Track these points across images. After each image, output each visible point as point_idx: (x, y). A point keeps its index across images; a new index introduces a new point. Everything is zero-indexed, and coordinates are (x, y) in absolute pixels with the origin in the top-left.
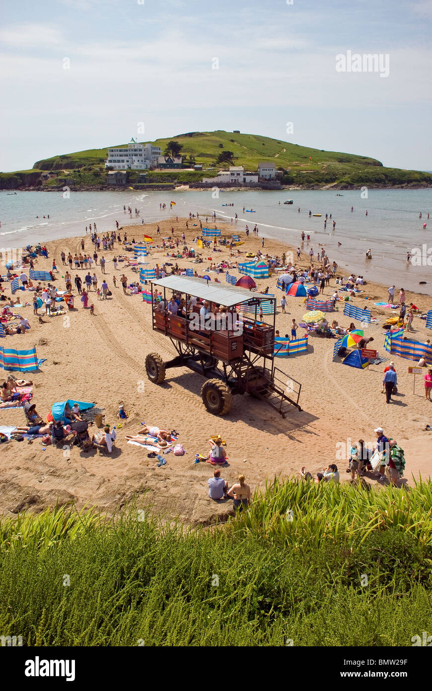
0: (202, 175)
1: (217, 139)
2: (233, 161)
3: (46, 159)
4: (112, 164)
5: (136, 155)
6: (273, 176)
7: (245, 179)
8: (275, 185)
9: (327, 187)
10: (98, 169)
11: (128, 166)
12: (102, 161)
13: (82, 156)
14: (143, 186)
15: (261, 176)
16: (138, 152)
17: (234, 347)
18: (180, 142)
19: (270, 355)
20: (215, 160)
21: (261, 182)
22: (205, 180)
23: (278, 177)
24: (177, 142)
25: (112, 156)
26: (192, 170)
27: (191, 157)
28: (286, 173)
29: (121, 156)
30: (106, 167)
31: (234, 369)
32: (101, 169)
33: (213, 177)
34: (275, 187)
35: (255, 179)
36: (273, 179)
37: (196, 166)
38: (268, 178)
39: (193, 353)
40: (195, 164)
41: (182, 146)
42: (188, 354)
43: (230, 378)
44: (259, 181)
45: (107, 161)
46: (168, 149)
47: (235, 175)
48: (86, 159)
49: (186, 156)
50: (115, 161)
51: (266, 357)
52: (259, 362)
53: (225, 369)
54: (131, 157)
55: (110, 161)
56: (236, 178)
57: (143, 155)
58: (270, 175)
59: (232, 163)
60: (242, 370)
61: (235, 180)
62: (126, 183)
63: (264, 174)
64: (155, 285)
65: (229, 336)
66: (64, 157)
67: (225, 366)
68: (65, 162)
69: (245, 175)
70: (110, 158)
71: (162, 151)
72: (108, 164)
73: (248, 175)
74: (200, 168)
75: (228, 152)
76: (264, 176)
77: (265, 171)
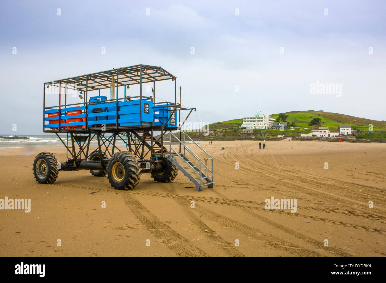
0: (301, 132)
2: (321, 124)
4: (245, 126)
5: (259, 121)
6: (350, 133)
7: (329, 135)
10: (237, 128)
11: (254, 127)
12: (240, 125)
13: (228, 123)
14: (263, 138)
15: (341, 133)
16: (261, 119)
20: (308, 124)
21: (341, 137)
22: (302, 135)
23: (353, 134)
25: (245, 121)
27: (293, 123)
29: (250, 121)
30: (241, 127)
32: (239, 128)
33: (307, 133)
34: (352, 140)
35: (336, 135)
36: (350, 135)
38: (345, 134)
44: (339, 136)
46: (279, 118)
47: (323, 132)
50: (247, 124)
54: (257, 122)
56: (324, 134)
57: (264, 121)
58: (347, 133)
61: (323, 135)
66: (219, 123)
68: (219, 125)
69: (329, 132)
70: (244, 123)
71: (275, 120)
72: (243, 126)
73: (331, 132)
74: (299, 129)
75: (317, 119)
76: (343, 133)
77: (344, 130)
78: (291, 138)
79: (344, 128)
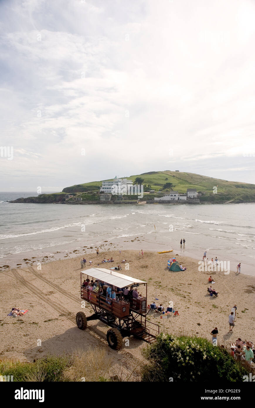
0: (155, 196)
1: (165, 175)
2: (173, 188)
3: (69, 187)
4: (104, 190)
6: (196, 196)
7: (179, 198)
8: (196, 202)
9: (228, 202)
10: (96, 192)
12: (99, 188)
13: (88, 185)
14: (120, 202)
15: (188, 197)
17: (124, 310)
18: (143, 177)
19: (144, 314)
20: (162, 187)
21: (189, 200)
22: (156, 199)
23: (198, 197)
24: (141, 178)
25: (104, 185)
26: (148, 193)
27: (149, 186)
28: (203, 194)
29: (109, 185)
30: (100, 191)
31: (125, 322)
32: (98, 192)
33: (161, 197)
34: (197, 203)
35: (185, 198)
36: (195, 198)
37: (151, 191)
38: (192, 197)
39: (103, 312)
40: (151, 190)
41: (143, 180)
42: (101, 313)
43: (123, 327)
44: (187, 199)
45: (102, 188)
46: (136, 181)
47: (173, 196)
48: (91, 187)
49: (146, 185)
50: (106, 188)
51: (142, 315)
52: (138, 318)
53: (120, 322)
55: (103, 188)
56: (174, 198)
58: (194, 196)
59: (172, 189)
60: (129, 322)
61: (173, 199)
62: (111, 200)
63: (190, 196)
64: (83, 274)
65: (121, 304)
66: (79, 186)
67: (119, 320)
69: (179, 196)
70: (103, 187)
71: (132, 183)
72: (102, 190)
73: (181, 196)
74: (153, 192)
75: (169, 183)
76: (190, 197)
77: (191, 194)
78: (145, 202)
79: (191, 192)
